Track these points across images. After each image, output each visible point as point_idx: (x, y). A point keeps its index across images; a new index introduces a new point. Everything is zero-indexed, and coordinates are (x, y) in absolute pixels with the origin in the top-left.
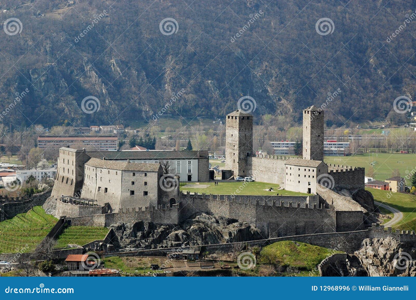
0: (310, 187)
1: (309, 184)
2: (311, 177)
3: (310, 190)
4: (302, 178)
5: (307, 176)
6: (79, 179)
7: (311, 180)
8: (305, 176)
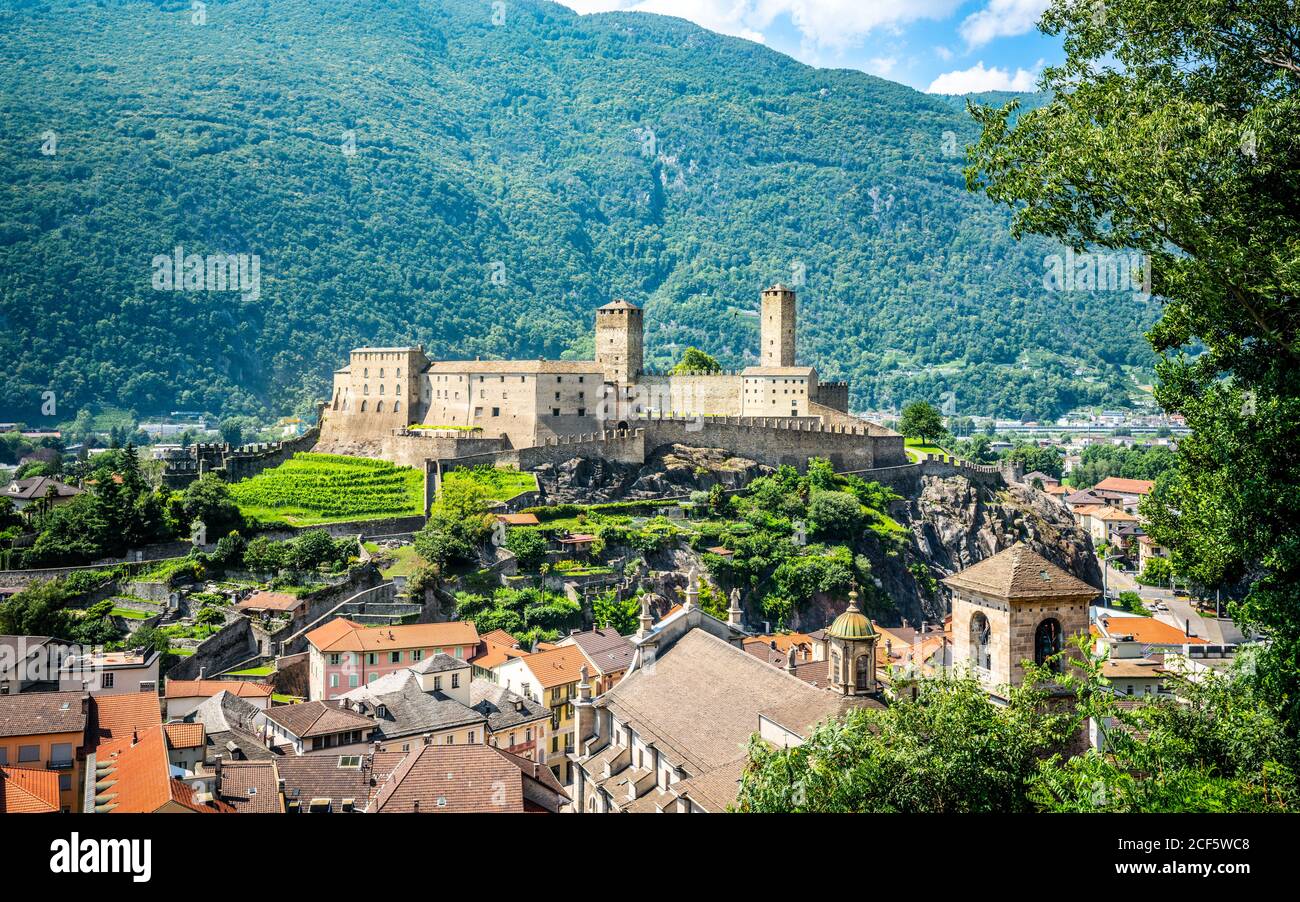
0: (794, 408)
1: (794, 404)
2: (798, 392)
3: (794, 412)
4: (780, 395)
5: (790, 392)
6: (415, 399)
7: (797, 397)
8: (786, 391)
